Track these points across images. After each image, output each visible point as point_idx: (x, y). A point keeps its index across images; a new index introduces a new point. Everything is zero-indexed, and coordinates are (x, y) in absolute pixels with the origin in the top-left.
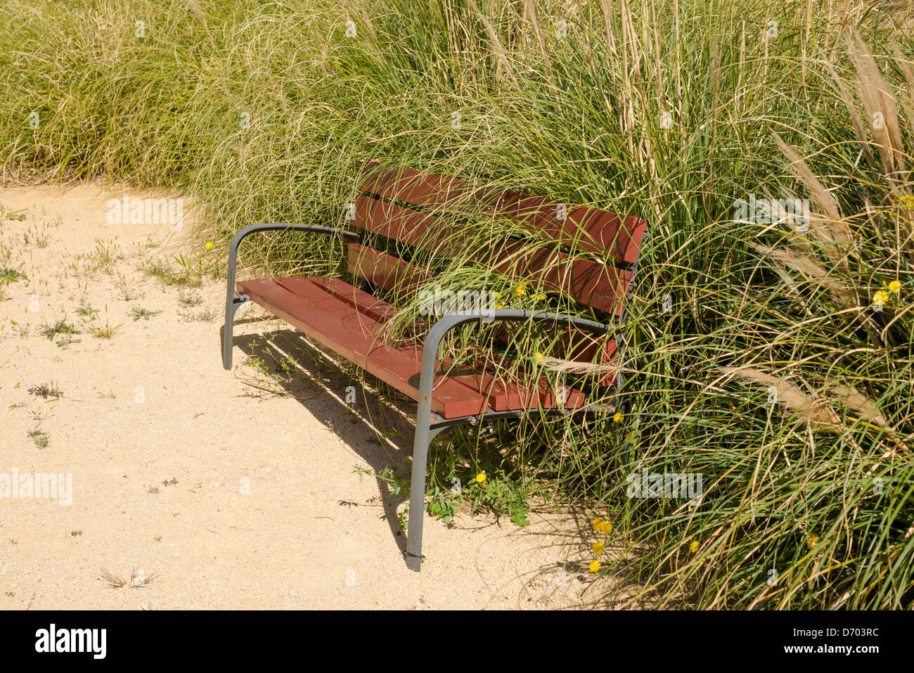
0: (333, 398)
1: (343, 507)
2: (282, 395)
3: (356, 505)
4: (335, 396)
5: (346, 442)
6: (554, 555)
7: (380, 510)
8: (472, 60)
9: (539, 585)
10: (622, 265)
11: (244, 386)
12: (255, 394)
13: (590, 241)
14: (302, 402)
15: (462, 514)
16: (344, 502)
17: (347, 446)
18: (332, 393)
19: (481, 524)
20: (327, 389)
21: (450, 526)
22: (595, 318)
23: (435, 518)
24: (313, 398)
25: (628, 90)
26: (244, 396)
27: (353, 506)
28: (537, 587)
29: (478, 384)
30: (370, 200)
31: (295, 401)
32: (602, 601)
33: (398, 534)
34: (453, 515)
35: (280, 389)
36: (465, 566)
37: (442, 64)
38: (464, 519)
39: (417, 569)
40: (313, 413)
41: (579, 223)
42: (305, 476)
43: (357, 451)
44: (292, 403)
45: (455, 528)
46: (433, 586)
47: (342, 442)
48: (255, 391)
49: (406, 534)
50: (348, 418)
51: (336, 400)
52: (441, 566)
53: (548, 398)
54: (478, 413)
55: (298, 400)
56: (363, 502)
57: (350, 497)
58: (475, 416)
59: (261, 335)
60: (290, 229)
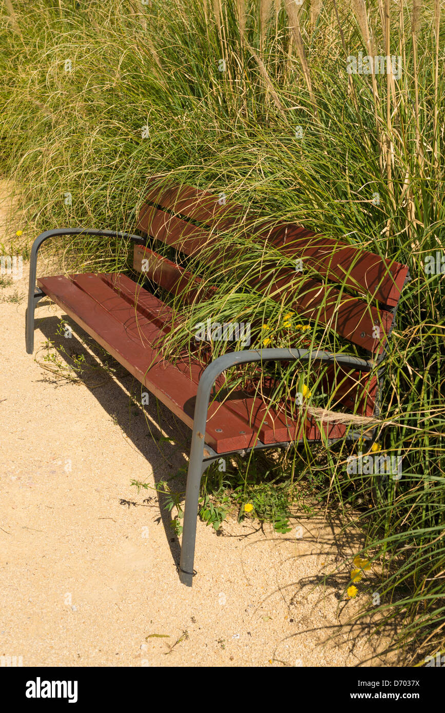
0: (119, 387)
1: (123, 507)
2: (75, 381)
3: (134, 504)
4: (120, 384)
5: (129, 436)
6: (312, 567)
7: (156, 512)
8: (243, 88)
9: (300, 603)
10: (384, 307)
11: (42, 371)
12: (52, 379)
13: (355, 285)
14: (91, 390)
15: (230, 520)
16: (124, 501)
17: (129, 440)
18: (117, 381)
19: (248, 531)
20: (114, 377)
21: (219, 533)
22: (357, 355)
23: (206, 523)
24: (102, 387)
25: (389, 132)
26: (42, 381)
27: (132, 505)
28: (298, 606)
29: (248, 413)
30: (153, 209)
31: (86, 388)
32: (358, 622)
33: (173, 540)
34: (221, 521)
35: (74, 375)
36: (232, 579)
37: (218, 90)
38: (230, 525)
39: (189, 584)
40: (100, 402)
41: (347, 270)
42: (91, 470)
43: (137, 445)
44: (83, 390)
45: (223, 535)
46: (203, 602)
47: (125, 435)
48: (51, 376)
49: (180, 541)
50: (131, 409)
51: (121, 389)
52: (211, 580)
53: (312, 432)
54: (247, 447)
55: (88, 387)
56: (141, 502)
57: (131, 496)
58: (245, 449)
59: (60, 317)
60: (84, 233)
